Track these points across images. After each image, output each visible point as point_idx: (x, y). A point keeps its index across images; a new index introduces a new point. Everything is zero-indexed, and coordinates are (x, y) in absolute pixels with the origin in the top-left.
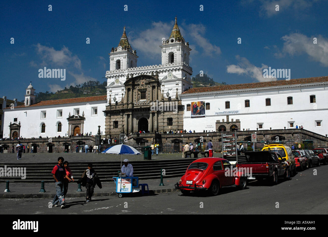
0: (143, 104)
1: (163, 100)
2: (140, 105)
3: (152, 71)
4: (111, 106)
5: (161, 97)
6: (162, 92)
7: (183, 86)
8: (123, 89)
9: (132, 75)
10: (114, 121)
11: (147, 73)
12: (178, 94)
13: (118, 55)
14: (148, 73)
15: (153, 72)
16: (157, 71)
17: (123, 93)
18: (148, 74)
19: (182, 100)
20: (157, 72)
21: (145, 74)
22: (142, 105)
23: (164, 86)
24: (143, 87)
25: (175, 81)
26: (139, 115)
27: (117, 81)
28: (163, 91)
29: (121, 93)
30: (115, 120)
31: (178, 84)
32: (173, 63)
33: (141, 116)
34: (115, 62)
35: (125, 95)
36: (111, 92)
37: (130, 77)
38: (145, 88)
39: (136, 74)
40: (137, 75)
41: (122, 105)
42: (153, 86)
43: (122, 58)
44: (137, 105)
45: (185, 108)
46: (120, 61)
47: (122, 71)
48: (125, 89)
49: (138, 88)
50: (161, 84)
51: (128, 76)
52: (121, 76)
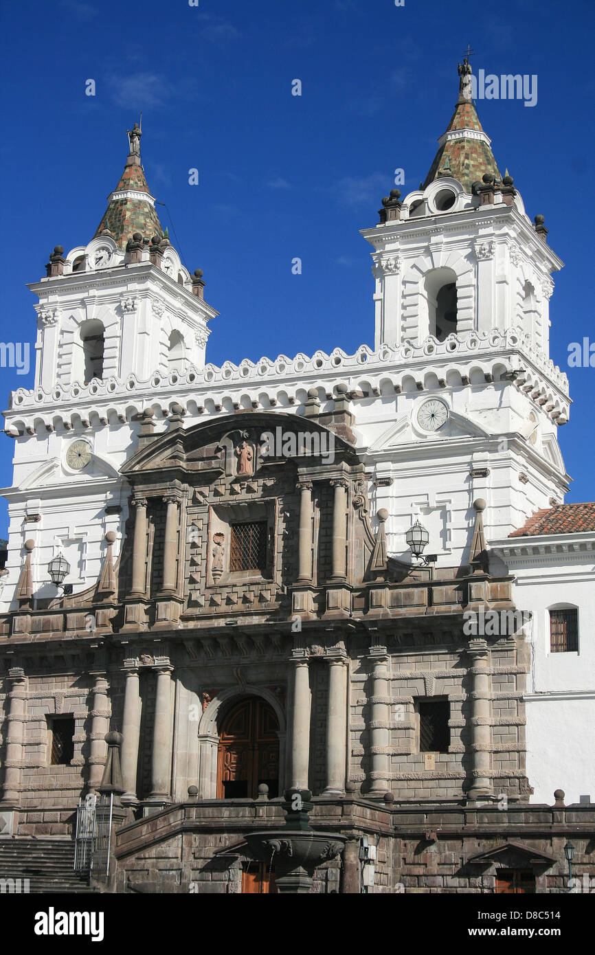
0: (245, 600)
2: (223, 608)
3: (305, 388)
4: (31, 613)
6: (375, 525)
7: (519, 485)
8: (116, 504)
9: (178, 412)
10: (50, 716)
11: (272, 404)
12: (490, 535)
14: (284, 404)
15: (311, 395)
16: (340, 389)
17: (111, 528)
18: (281, 409)
19: (513, 578)
20: (343, 397)
21: (263, 406)
22: (239, 607)
23: (387, 482)
24: (251, 490)
25: (469, 450)
27: (79, 456)
28: (381, 516)
30: (54, 711)
31: (483, 473)
32: (450, 338)
34: (73, 338)
36: (32, 525)
37: (160, 427)
39: (200, 410)
40: (209, 415)
42: (313, 482)
44: (206, 609)
45: (539, 631)
46: (103, 329)
47: (113, 387)
48: (126, 501)
49: (215, 499)
50: (367, 470)
51: (145, 419)
52: (105, 422)
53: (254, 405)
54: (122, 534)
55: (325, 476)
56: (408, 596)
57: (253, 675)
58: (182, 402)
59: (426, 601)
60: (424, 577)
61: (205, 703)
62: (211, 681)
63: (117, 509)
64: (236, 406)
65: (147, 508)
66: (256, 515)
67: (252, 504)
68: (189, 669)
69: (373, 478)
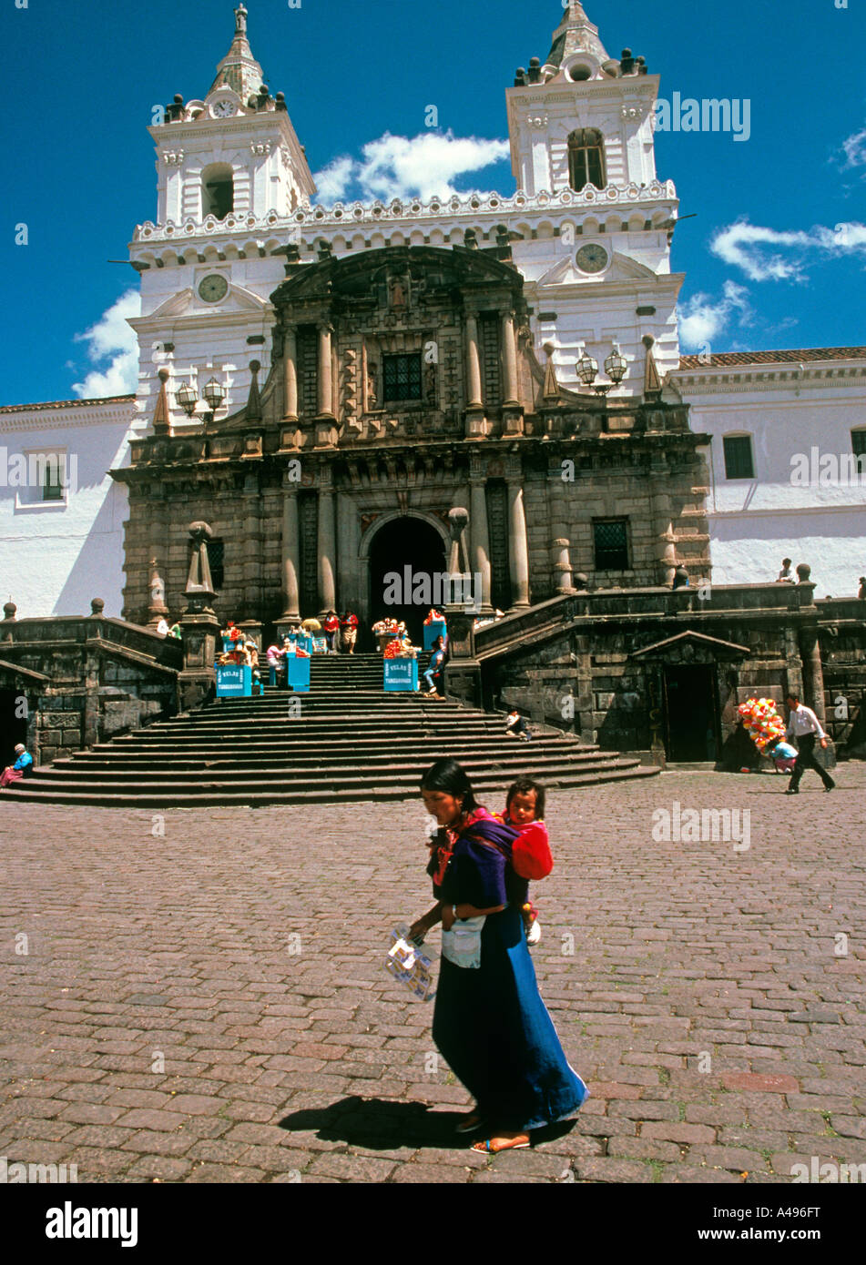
1: (551, 406)
2: (384, 434)
3: (463, 228)
4: (166, 440)
5: (537, 390)
6: (543, 358)
8: (258, 333)
9: (326, 246)
11: (428, 239)
13: (222, 140)
14: (442, 239)
15: (469, 233)
16: (501, 229)
17: (256, 357)
18: (439, 244)
19: (687, 406)
20: (503, 235)
21: (418, 243)
23: (551, 317)
24: (408, 320)
25: (631, 290)
26: (380, 500)
27: (213, 289)
28: (549, 349)
31: (650, 311)
32: (608, 188)
33: (391, 508)
35: (275, 369)
36: (170, 353)
37: (308, 259)
38: (417, 326)
39: (349, 245)
40: (359, 249)
41: (251, 431)
42: (479, 312)
43: (245, 152)
44: (366, 435)
45: (714, 457)
46: (232, 174)
47: (250, 222)
48: (270, 332)
49: (369, 330)
50: (530, 305)
51: (291, 251)
52: (242, 256)
53: (407, 241)
54: (266, 363)
55: (492, 307)
56: (584, 424)
57: (416, 499)
58: (328, 238)
59: (598, 427)
60: (597, 404)
61: (364, 526)
62: (372, 503)
63: (261, 340)
64: (388, 242)
65: (298, 338)
66: (410, 348)
67: (409, 336)
68: (350, 492)
69: (536, 312)
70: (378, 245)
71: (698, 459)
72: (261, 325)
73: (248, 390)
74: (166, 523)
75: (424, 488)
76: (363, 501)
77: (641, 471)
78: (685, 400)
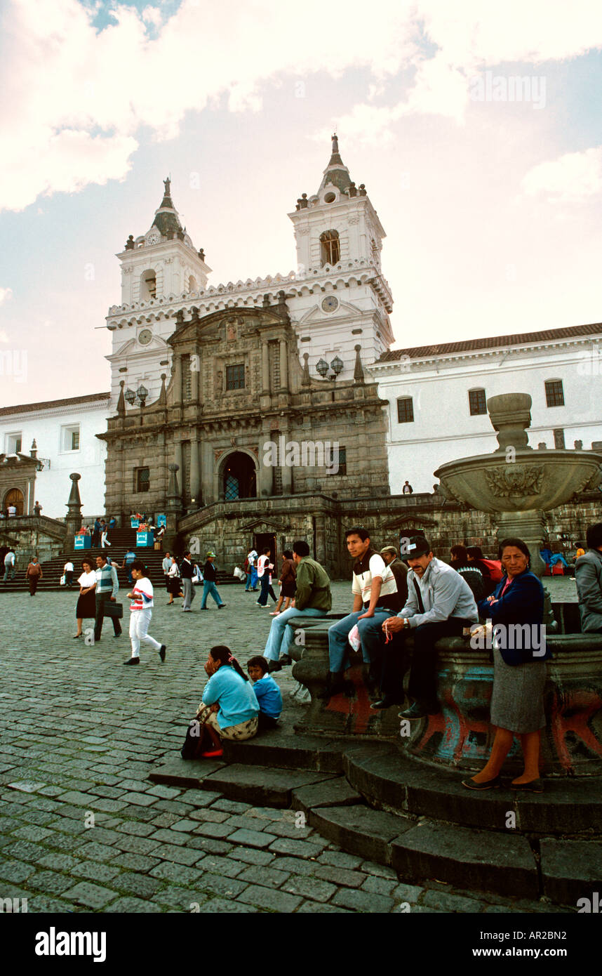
0: (236, 403)
1: (307, 388)
2: (224, 408)
3: (263, 294)
4: (124, 417)
5: (300, 379)
6: (303, 362)
7: (377, 338)
8: (165, 359)
9: (196, 310)
10: (136, 468)
11: (246, 303)
12: (364, 363)
13: (149, 256)
14: (252, 302)
15: (267, 297)
16: (282, 293)
17: (164, 372)
18: (251, 305)
19: (377, 384)
20: (283, 296)
21: (241, 305)
22: (233, 407)
23: (308, 339)
24: (236, 347)
25: (350, 320)
26: (223, 443)
27: (145, 337)
28: (306, 356)
29: (159, 375)
30: (138, 465)
31: (359, 331)
32: (338, 264)
33: (229, 447)
34: (139, 279)
35: (172, 378)
36: (124, 373)
37: (187, 318)
38: (240, 350)
39: (208, 309)
40: (213, 310)
41: (161, 411)
42: (270, 340)
43: (162, 263)
44: (215, 410)
45: (392, 412)
46: (155, 274)
47: (161, 301)
48: (170, 358)
49: (217, 354)
50: (297, 333)
51: (180, 315)
52: (158, 319)
53: (236, 304)
54: (169, 375)
55: (275, 338)
56: (321, 397)
57: (240, 442)
58: (197, 306)
59: (331, 398)
60: (330, 386)
61: (217, 456)
62: (219, 446)
63: (166, 363)
64: (226, 305)
65: (182, 360)
66: (239, 361)
67: (237, 355)
68: (207, 440)
69: (300, 337)
70: (222, 308)
71: (383, 413)
72: (166, 355)
73: (160, 390)
74: (122, 460)
75: (243, 437)
76: (216, 444)
77: (351, 421)
78: (376, 380)
